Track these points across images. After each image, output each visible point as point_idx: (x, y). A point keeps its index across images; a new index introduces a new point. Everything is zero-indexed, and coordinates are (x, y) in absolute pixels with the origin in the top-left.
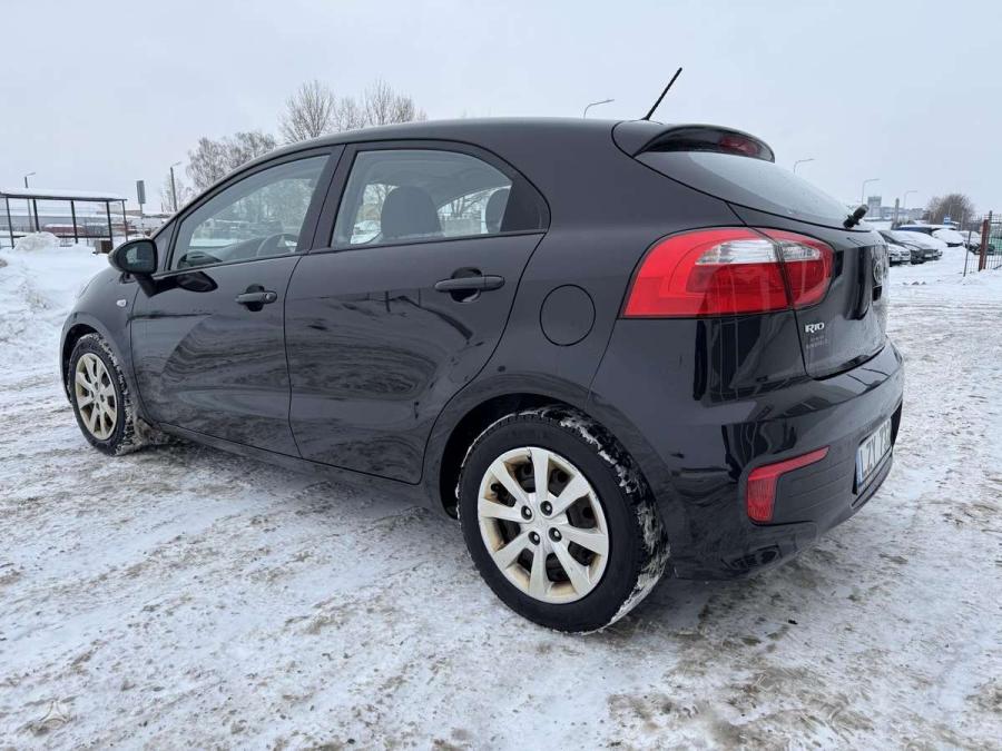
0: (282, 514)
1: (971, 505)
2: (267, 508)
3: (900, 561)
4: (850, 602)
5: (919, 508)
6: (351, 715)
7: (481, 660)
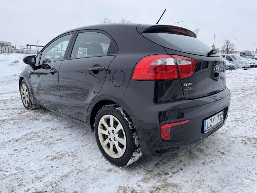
0: (60, 128)
1: (252, 138)
2: (58, 126)
3: (223, 153)
4: (202, 165)
5: (236, 138)
6: (50, 184)
7: (91, 172)
